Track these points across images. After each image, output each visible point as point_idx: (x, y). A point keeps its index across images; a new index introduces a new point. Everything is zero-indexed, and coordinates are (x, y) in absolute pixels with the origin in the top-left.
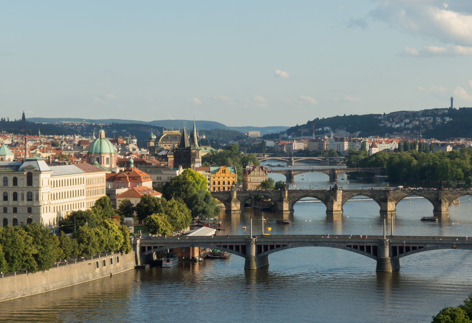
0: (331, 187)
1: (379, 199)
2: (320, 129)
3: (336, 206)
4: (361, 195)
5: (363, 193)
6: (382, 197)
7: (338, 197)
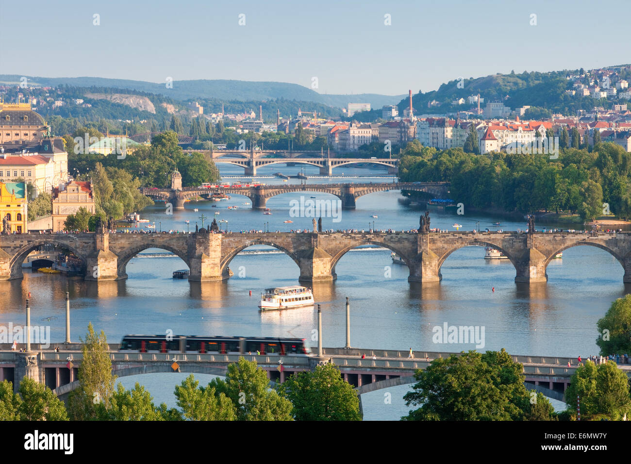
0: (197, 227)
1: (297, 251)
2: (461, 101)
3: (210, 268)
4: (261, 243)
5: (265, 240)
6: (302, 248)
7: (211, 249)
